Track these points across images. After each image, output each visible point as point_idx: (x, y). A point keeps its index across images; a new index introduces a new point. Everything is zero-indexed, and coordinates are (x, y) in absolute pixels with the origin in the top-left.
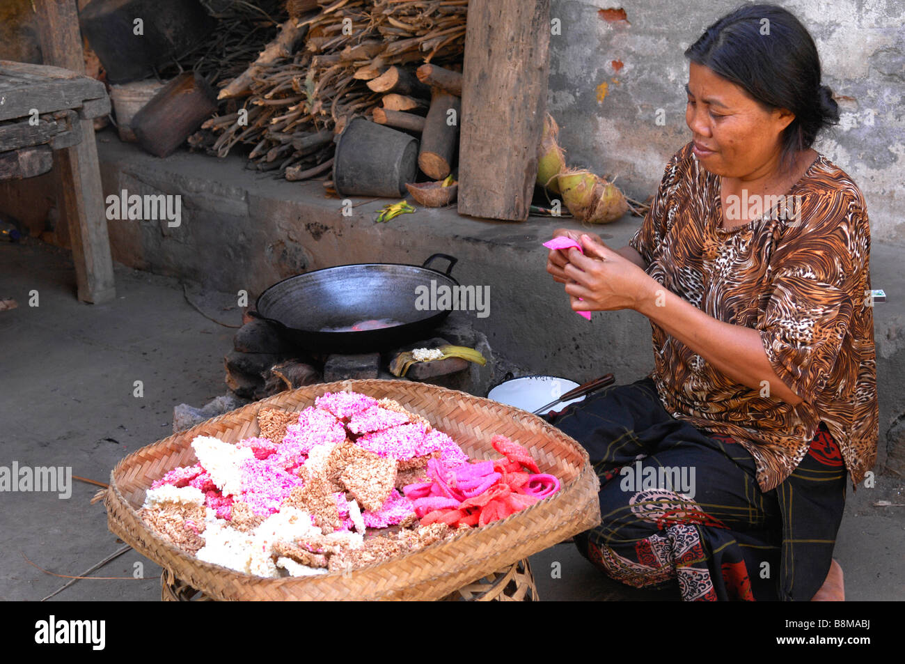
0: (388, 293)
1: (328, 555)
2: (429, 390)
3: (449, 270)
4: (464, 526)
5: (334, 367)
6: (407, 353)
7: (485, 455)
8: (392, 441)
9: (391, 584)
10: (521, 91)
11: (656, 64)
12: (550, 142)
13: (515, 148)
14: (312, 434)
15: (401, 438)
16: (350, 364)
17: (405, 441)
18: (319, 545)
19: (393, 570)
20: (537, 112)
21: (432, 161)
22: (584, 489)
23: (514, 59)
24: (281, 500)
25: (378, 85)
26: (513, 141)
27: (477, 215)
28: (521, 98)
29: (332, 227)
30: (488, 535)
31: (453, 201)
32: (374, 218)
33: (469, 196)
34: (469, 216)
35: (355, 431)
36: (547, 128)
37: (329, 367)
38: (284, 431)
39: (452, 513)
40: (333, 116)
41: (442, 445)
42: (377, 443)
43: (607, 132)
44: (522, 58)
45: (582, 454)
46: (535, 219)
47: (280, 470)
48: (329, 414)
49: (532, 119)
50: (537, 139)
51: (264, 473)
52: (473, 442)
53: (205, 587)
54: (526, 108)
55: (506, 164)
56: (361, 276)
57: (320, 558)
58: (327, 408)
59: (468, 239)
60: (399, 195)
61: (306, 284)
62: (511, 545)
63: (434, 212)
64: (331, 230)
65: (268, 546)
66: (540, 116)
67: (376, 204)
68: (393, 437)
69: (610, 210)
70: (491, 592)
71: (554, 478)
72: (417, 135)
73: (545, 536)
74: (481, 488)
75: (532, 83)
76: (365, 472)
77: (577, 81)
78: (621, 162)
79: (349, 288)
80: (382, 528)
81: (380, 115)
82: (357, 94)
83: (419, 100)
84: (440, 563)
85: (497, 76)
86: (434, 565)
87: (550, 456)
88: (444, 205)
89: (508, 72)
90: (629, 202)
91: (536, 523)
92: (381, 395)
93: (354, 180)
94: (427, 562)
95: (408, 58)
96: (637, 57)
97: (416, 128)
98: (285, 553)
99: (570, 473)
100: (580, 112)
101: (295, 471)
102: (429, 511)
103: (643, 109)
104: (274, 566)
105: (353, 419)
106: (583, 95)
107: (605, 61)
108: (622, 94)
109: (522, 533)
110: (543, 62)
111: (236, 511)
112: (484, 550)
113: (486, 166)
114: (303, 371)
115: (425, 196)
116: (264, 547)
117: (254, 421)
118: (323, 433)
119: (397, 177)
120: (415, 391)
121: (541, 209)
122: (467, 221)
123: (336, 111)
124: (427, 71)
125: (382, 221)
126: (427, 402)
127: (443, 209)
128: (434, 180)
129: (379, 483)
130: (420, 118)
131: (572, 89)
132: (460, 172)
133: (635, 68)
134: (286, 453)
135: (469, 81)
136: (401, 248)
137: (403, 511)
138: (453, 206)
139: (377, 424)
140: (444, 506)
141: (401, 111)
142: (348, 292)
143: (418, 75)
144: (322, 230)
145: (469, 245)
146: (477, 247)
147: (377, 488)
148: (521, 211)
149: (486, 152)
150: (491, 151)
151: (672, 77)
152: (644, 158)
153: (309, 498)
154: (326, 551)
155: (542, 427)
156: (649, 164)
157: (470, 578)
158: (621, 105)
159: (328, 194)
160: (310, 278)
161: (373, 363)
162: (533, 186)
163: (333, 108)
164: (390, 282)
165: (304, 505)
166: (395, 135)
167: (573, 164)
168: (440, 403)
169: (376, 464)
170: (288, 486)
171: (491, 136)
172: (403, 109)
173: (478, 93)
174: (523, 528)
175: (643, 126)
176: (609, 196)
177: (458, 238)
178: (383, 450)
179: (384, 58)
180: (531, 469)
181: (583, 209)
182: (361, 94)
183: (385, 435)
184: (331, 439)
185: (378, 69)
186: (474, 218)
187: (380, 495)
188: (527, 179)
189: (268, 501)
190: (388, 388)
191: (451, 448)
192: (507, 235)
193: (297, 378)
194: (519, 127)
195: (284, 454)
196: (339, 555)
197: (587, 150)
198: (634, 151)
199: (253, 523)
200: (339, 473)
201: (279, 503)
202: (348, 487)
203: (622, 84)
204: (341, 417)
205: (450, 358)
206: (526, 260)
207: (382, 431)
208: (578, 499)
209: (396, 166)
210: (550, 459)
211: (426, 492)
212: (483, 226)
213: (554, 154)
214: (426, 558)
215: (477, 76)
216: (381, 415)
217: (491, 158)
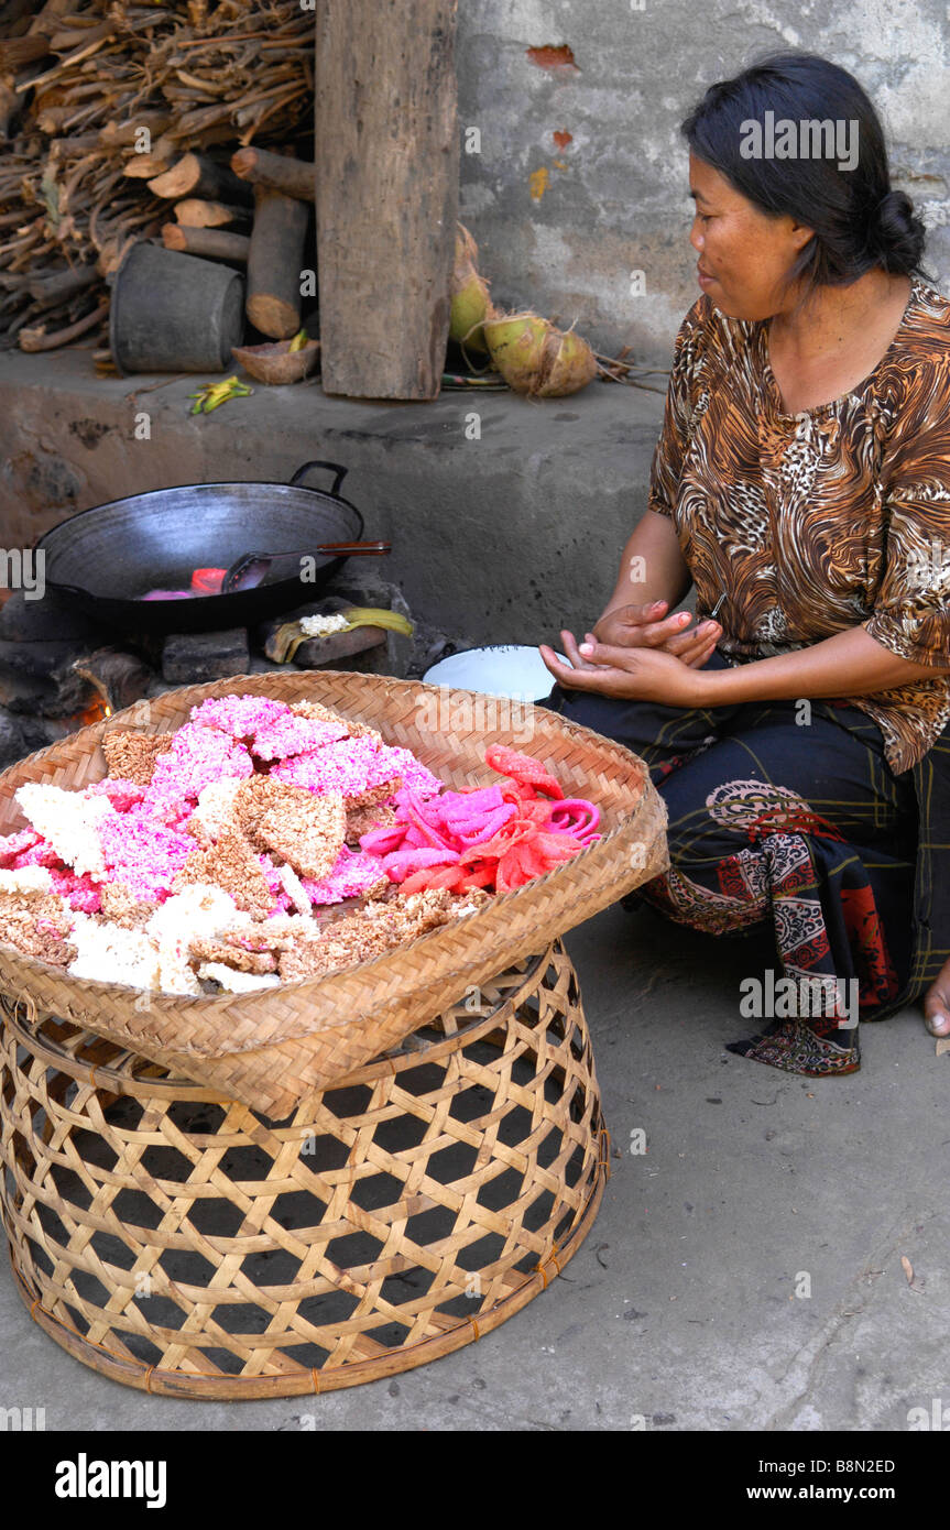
0: (236, 530)
1: (276, 954)
2: (368, 682)
3: (336, 486)
4: (474, 890)
5: (178, 655)
6: (292, 625)
7: (470, 777)
8: (328, 767)
9: (393, 989)
10: (417, 188)
11: (624, 134)
12: (467, 271)
13: (413, 282)
14: (197, 767)
15: (342, 762)
16: (204, 648)
17: (348, 767)
18: (261, 940)
19: (395, 967)
20: (444, 221)
21: (269, 310)
22: (650, 817)
23: (401, 135)
24: (171, 873)
25: (167, 185)
26: (409, 271)
27: (358, 394)
28: (417, 201)
29: (117, 427)
30: (526, 901)
31: (314, 370)
32: (188, 408)
33: (341, 365)
34: (344, 397)
35: (268, 756)
36: (460, 248)
37: (170, 656)
38: (150, 764)
39: (449, 870)
40: (95, 240)
41: (404, 767)
42: (304, 773)
43: (550, 248)
44: (415, 134)
45: (635, 765)
46: (448, 395)
47: (160, 828)
48: (220, 733)
49: (437, 234)
50: (446, 264)
51: (137, 834)
52: (448, 758)
53: (94, 1019)
54: (427, 215)
55: (401, 309)
56: (190, 505)
57: (265, 960)
58: (213, 724)
59: (349, 434)
60: (221, 367)
61: (103, 524)
62: (557, 913)
63: (283, 393)
64: (114, 431)
65: (184, 949)
66: (449, 228)
67: (184, 384)
68: (329, 762)
69: (573, 375)
70: (527, 986)
71: (589, 804)
72: (240, 265)
73: (599, 894)
74: (488, 830)
75: (433, 175)
76: (295, 819)
77: (497, 167)
78: (575, 296)
79: (173, 526)
80: (334, 904)
81: (175, 236)
82: (128, 202)
83: (234, 208)
84: (460, 950)
85: (375, 164)
86: (452, 954)
87: (578, 771)
88: (299, 380)
89: (393, 157)
90: (598, 359)
91: (590, 875)
92: (291, 696)
93: (145, 345)
94: (443, 949)
95: (211, 139)
96: (593, 124)
97: (236, 255)
98: (212, 957)
99: (612, 795)
100: (505, 218)
101: (181, 826)
102: (410, 871)
103: (607, 209)
104: (195, 977)
105: (259, 738)
106: (509, 190)
107: (541, 132)
108: (573, 186)
109: (572, 892)
110: (449, 138)
111: (111, 898)
112: (520, 923)
113: (367, 314)
114: (123, 665)
115: (267, 368)
116: (178, 950)
117: (96, 753)
118: (215, 764)
119: (216, 338)
120: (344, 685)
121: (458, 379)
122: (341, 405)
123: (98, 233)
124: (248, 159)
125: (202, 411)
126: (366, 701)
127: (297, 387)
128: (275, 340)
129: (321, 834)
130: (242, 238)
131: (488, 180)
132: (323, 326)
133: (592, 142)
134: (163, 800)
135: (328, 172)
136: (238, 454)
137: (364, 874)
138: (313, 381)
139: (301, 742)
140: (436, 861)
141: (207, 227)
142: (171, 532)
143: (235, 167)
144: (99, 432)
145: (353, 444)
146: (365, 445)
147: (320, 842)
148: (429, 383)
149: (366, 290)
150: (373, 289)
151: (652, 154)
152: (613, 286)
153: (219, 868)
154: (273, 947)
155: (561, 728)
156: (621, 296)
157: (499, 967)
158: (572, 204)
159: (100, 371)
160: (107, 514)
161: (241, 644)
162: (445, 343)
163: (92, 229)
164: (239, 511)
165: (210, 879)
166: (207, 269)
167: (505, 305)
168: (389, 702)
169: (312, 805)
170: (177, 851)
171: (373, 263)
172: (210, 224)
173: (345, 194)
174: (572, 884)
175: (609, 236)
176: (569, 352)
177: (332, 434)
178: (316, 783)
179: (174, 140)
180: (548, 792)
181: (530, 374)
182: (135, 201)
183: (315, 759)
184: (231, 771)
185: (165, 159)
186: (353, 399)
187: (327, 854)
188: (435, 333)
189: (150, 878)
190: (300, 684)
191: (413, 770)
192: (413, 423)
193: (115, 677)
194: (418, 248)
195: (158, 802)
196: (293, 951)
197: (519, 278)
198: (596, 277)
199: (140, 914)
200: (253, 824)
201: (169, 879)
202: (274, 845)
203: (571, 170)
204: (241, 736)
205: (360, 627)
206: (447, 463)
207: (309, 753)
208: (644, 833)
209: (213, 320)
210: (579, 776)
211: (396, 843)
212: (369, 412)
213: (473, 289)
214: (442, 944)
215: (341, 165)
216: (301, 727)
217: (373, 301)
